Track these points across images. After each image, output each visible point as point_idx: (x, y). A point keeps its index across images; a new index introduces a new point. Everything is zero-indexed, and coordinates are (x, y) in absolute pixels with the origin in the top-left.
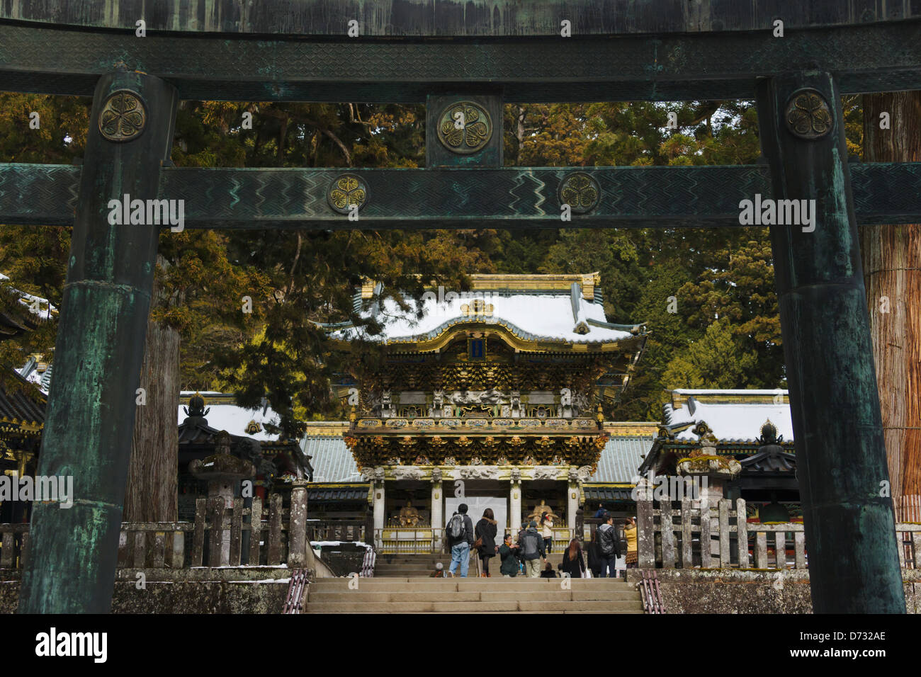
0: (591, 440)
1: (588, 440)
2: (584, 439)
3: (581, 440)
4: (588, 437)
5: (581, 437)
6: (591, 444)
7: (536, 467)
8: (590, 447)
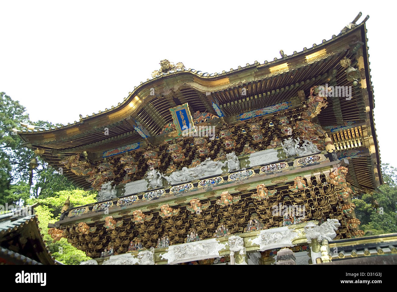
0: (323, 177)
1: (318, 179)
2: (313, 178)
3: (309, 180)
4: (317, 175)
5: (308, 176)
6: (324, 184)
7: (263, 232)
8: (325, 188)
